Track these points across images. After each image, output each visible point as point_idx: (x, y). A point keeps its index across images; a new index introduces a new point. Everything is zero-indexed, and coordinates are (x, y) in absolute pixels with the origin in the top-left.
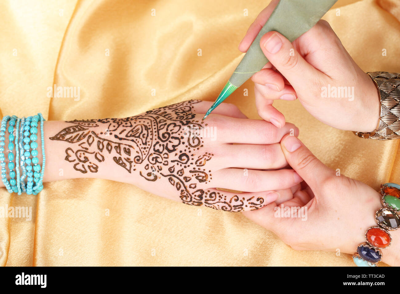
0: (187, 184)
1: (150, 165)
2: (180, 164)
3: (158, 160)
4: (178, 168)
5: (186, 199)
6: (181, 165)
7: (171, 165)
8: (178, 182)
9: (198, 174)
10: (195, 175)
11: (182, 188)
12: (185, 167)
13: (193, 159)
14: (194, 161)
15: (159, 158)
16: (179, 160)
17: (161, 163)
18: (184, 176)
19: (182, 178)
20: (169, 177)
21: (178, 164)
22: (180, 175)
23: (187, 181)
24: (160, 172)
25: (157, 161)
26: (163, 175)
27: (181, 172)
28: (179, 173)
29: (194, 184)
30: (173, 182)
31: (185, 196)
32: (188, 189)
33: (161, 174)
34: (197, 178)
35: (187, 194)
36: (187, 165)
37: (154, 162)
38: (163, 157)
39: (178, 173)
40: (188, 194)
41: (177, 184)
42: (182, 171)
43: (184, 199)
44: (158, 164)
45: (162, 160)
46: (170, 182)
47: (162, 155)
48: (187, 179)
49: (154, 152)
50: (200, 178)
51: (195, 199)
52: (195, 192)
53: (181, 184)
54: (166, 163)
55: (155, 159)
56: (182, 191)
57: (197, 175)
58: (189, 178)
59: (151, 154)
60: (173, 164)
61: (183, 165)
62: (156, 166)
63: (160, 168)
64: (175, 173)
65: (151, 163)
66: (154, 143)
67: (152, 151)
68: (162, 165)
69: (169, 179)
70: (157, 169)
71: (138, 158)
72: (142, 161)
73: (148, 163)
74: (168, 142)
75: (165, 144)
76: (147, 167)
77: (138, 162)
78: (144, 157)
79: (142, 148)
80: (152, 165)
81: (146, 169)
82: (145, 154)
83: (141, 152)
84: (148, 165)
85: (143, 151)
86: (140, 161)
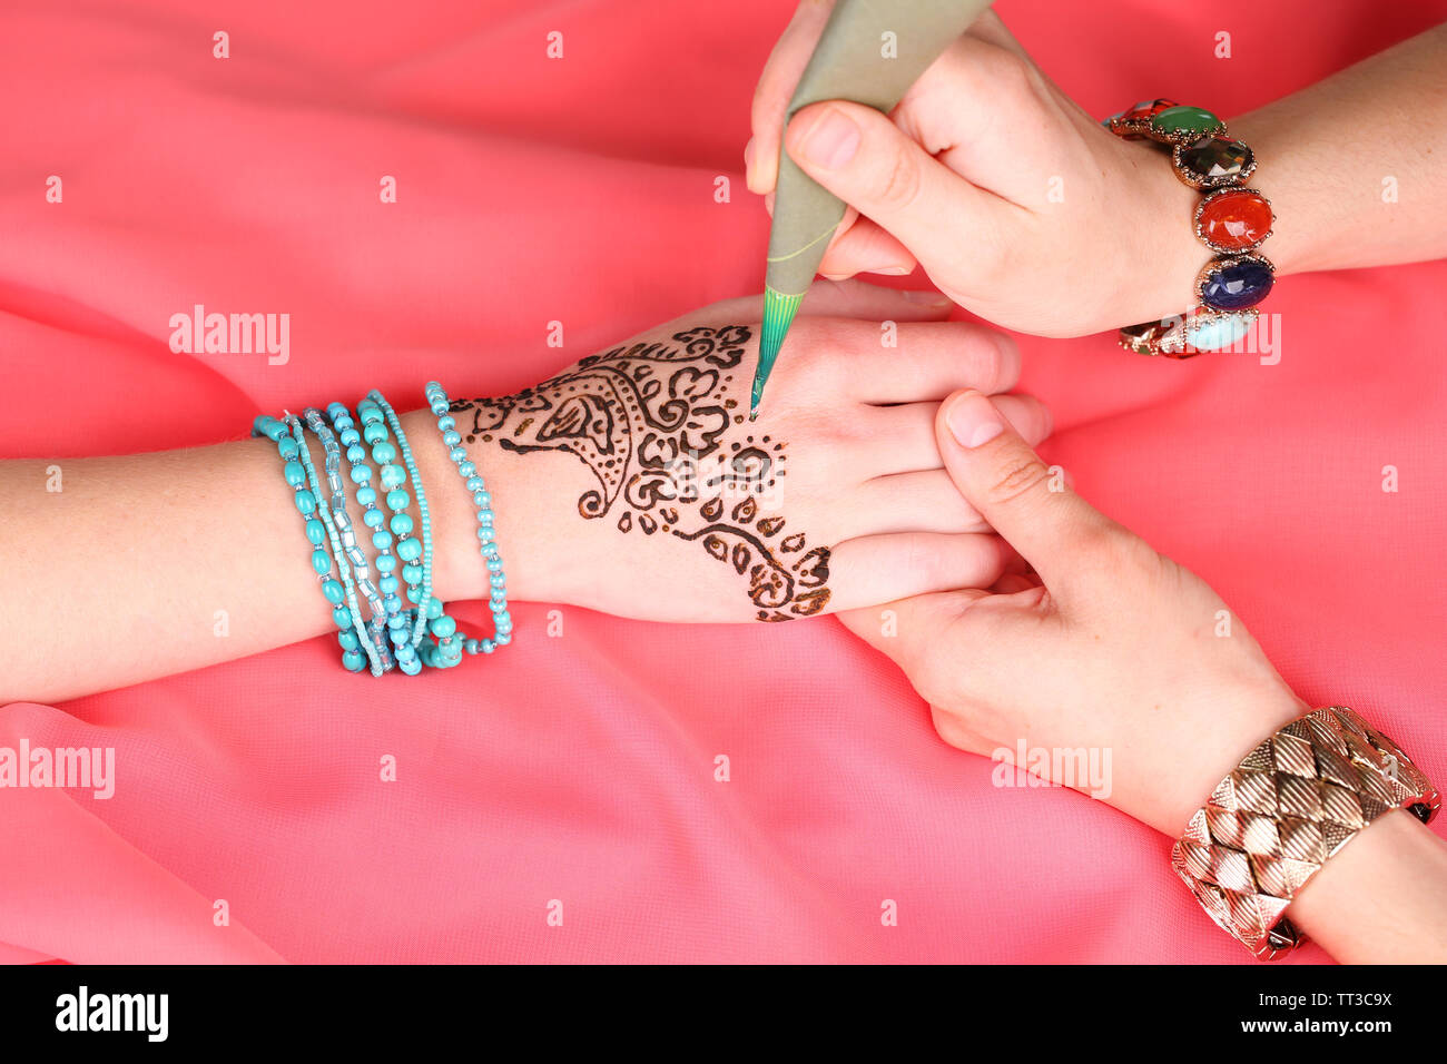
0: (772, 543)
1: (636, 514)
3: (661, 489)
5: (773, 595)
11: (757, 559)
13: (781, 459)
18: (757, 519)
19: (751, 528)
20: (705, 536)
22: (742, 521)
23: (769, 534)
24: (673, 527)
26: (683, 536)
27: (748, 506)
28: (741, 514)
29: (798, 536)
30: (720, 551)
31: (768, 587)
32: (778, 556)
33: (676, 533)
35: (774, 577)
37: (647, 501)
39: (735, 516)
40: (779, 573)
42: (751, 504)
43: (765, 598)
44: (661, 504)
46: (710, 551)
48: (769, 527)
51: (802, 584)
52: (803, 561)
53: (752, 548)
55: (648, 492)
56: (756, 570)
58: (778, 519)
59: (635, 478)
62: (654, 513)
63: (670, 515)
64: (726, 519)
65: (639, 508)
66: (638, 439)
67: (635, 467)
68: (676, 504)
69: (707, 543)
70: (661, 521)
71: (593, 499)
72: (608, 505)
73: (629, 508)
74: (684, 427)
75: (677, 435)
76: (625, 524)
77: (594, 514)
78: (612, 490)
79: (600, 465)
80: (641, 513)
81: (624, 531)
82: (613, 483)
83: (600, 478)
84: (627, 515)
85: (607, 475)
86: (602, 507)
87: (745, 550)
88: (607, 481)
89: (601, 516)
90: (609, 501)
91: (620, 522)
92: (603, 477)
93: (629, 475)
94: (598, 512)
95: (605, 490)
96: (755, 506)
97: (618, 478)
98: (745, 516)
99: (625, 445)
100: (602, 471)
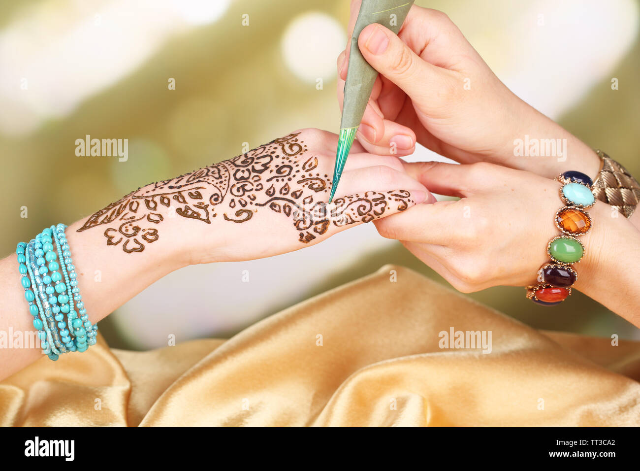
0: (299, 201)
1: (237, 199)
2: (280, 179)
3: (246, 188)
4: (278, 186)
5: (304, 222)
6: (283, 180)
7: (267, 186)
8: (285, 204)
9: (311, 182)
10: (307, 184)
11: (294, 209)
12: (290, 179)
13: (297, 166)
14: (300, 168)
15: (247, 185)
16: (277, 175)
17: (252, 190)
18: (290, 192)
19: (289, 197)
20: (269, 204)
21: (277, 180)
22: (284, 194)
23: (297, 197)
24: (254, 202)
25: (245, 191)
26: (260, 205)
27: (286, 188)
28: (284, 192)
29: (309, 197)
30: (277, 209)
33: (256, 204)
34: (311, 187)
36: (291, 176)
37: (241, 193)
38: (252, 181)
39: (281, 192)
41: (285, 207)
42: (287, 187)
43: (301, 225)
44: (247, 194)
45: (253, 185)
46: (273, 209)
47: (250, 180)
48: (296, 195)
49: (237, 182)
50: (315, 186)
53: (290, 204)
54: (260, 187)
55: (241, 190)
57: (310, 184)
58: (299, 191)
59: (234, 186)
60: (270, 184)
61: (286, 179)
62: (245, 198)
63: (252, 197)
64: (277, 195)
65: (238, 196)
66: (232, 172)
67: (233, 181)
68: (254, 192)
69: (271, 206)
70: (249, 201)
71: (216, 197)
72: (223, 198)
73: (233, 197)
74: (253, 164)
75: (250, 167)
76: (232, 205)
77: (217, 202)
78: (224, 192)
79: (217, 183)
80: (239, 198)
81: (232, 207)
82: (224, 189)
83: (217, 188)
84: (233, 200)
85: (220, 186)
86: (220, 199)
87: (288, 206)
88: (221, 189)
89: (220, 203)
90: (223, 196)
91: (230, 204)
92: (219, 187)
93: (231, 185)
94: (219, 202)
95: (220, 191)
96: (289, 187)
97: (226, 187)
98: (286, 192)
99: (227, 174)
100: (218, 186)
